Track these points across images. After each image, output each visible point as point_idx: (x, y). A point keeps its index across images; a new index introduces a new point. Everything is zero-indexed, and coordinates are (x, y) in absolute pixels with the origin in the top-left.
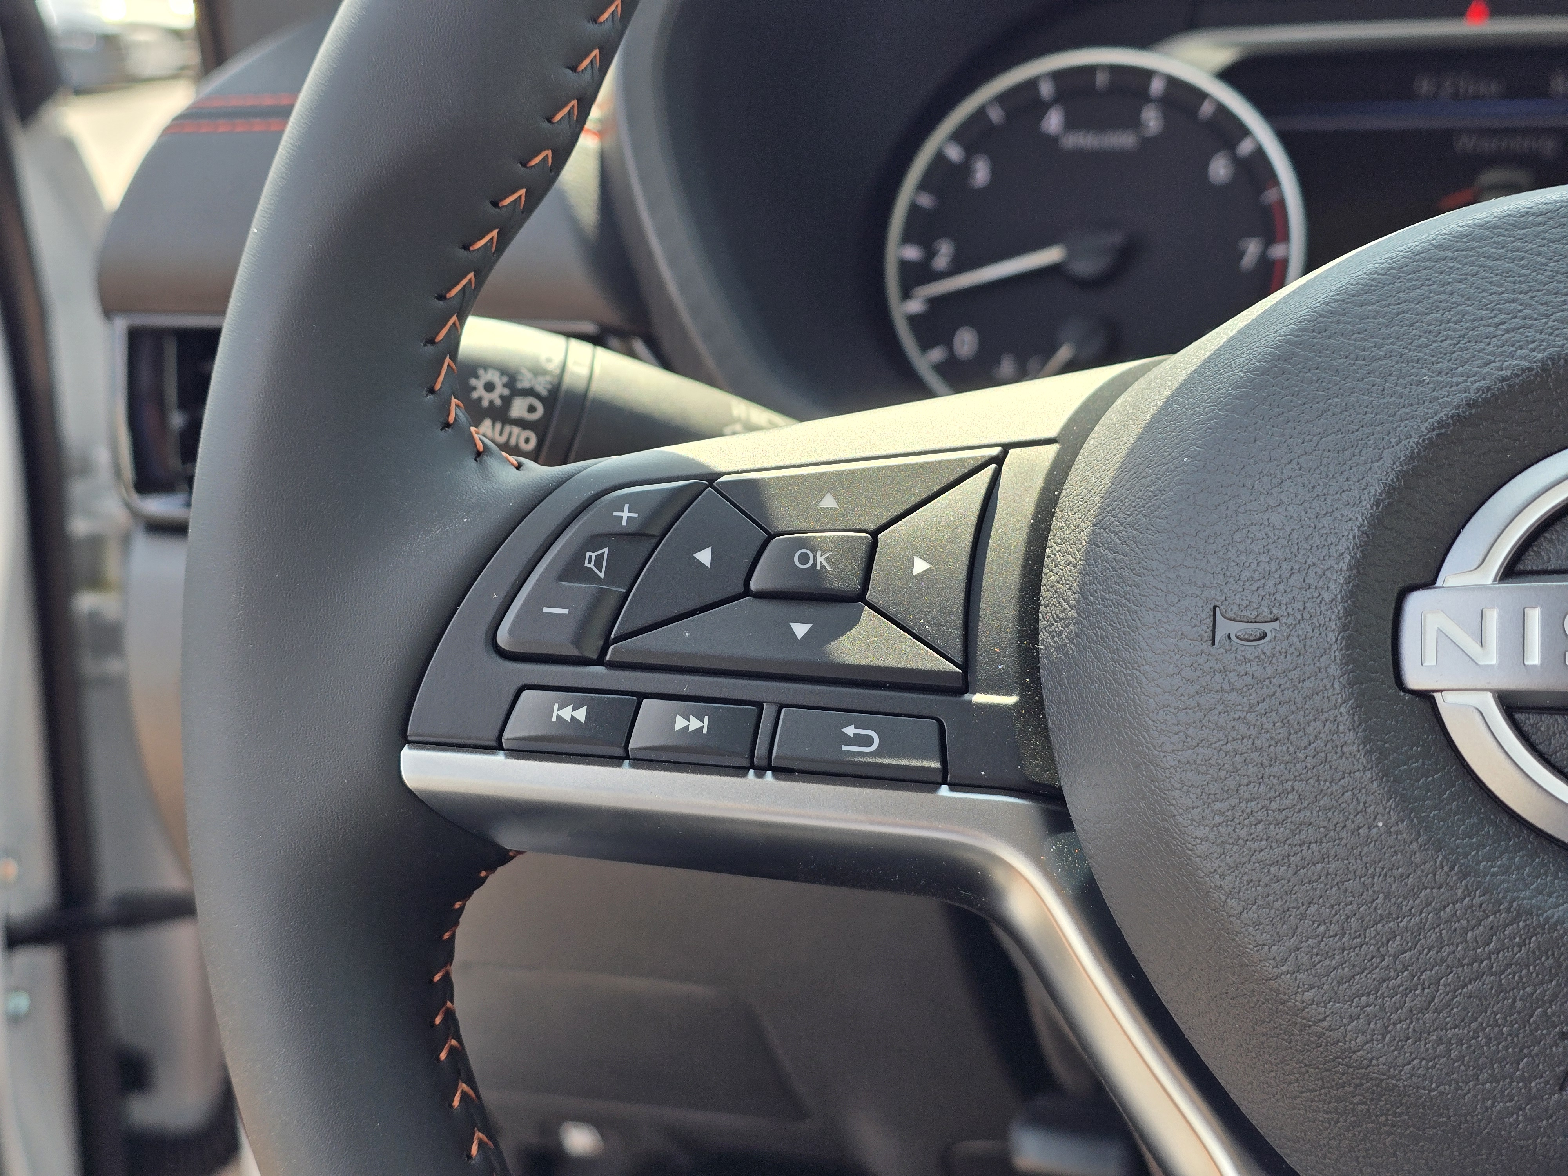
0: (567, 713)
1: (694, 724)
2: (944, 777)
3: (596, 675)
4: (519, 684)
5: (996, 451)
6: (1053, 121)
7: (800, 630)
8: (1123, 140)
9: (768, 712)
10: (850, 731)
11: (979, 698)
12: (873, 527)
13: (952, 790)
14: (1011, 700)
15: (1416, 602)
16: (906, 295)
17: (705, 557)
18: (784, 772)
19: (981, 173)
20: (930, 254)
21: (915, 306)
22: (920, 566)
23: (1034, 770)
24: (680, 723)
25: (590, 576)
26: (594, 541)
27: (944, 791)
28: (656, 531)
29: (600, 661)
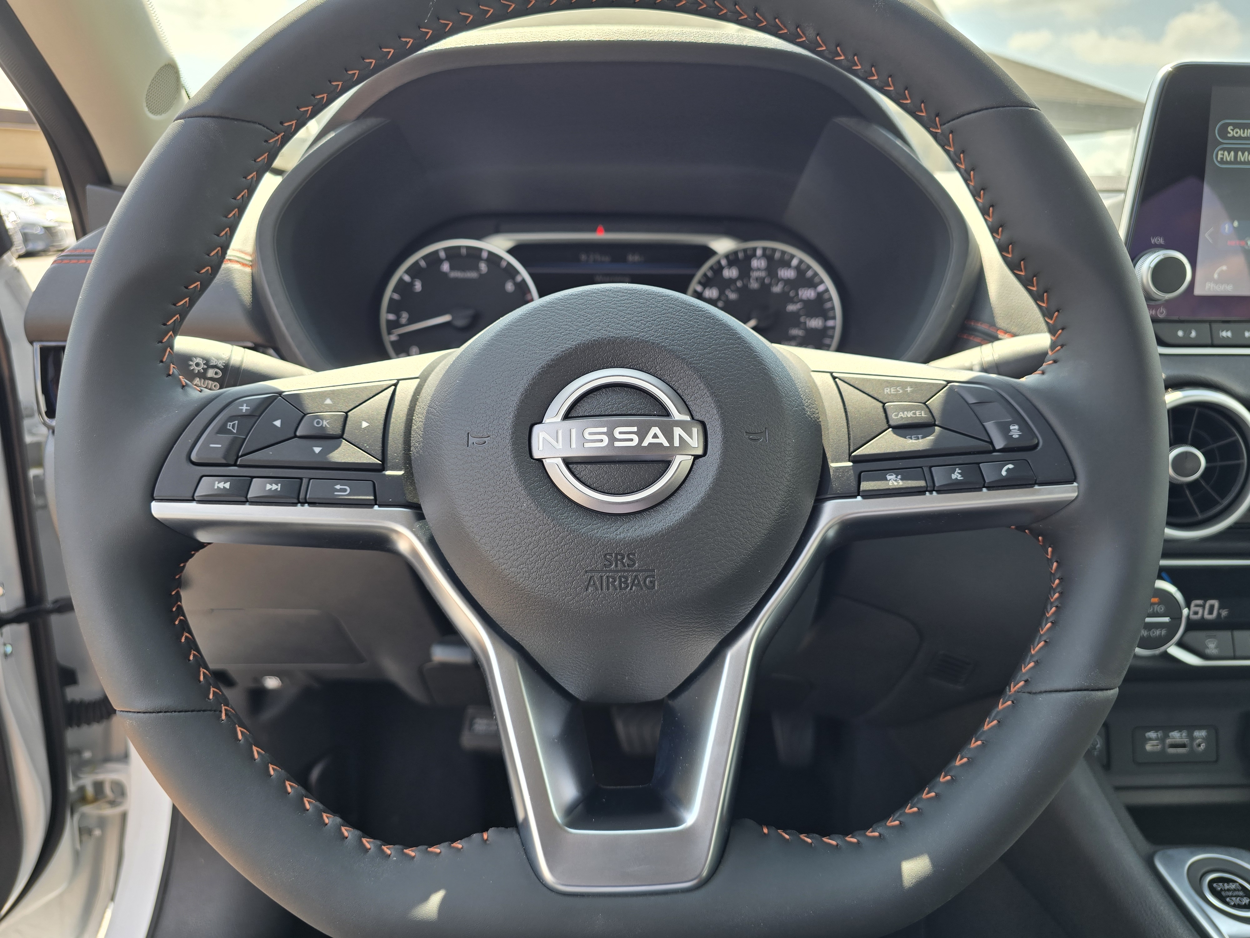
0: (221, 485)
1: (274, 487)
2: (375, 502)
3: (233, 470)
4: (201, 475)
5: (395, 382)
6: (446, 267)
7: (317, 450)
8: (472, 275)
9: (305, 481)
10: (338, 487)
11: (388, 473)
12: (346, 411)
13: (379, 507)
14: (401, 473)
15: (537, 429)
16: (389, 333)
17: (278, 423)
18: (312, 504)
19: (418, 286)
20: (399, 316)
21: (393, 338)
22: (365, 424)
23: (410, 498)
24: (268, 487)
25: (230, 432)
26: (231, 419)
27: (376, 507)
28: (258, 414)
29: (235, 465)
